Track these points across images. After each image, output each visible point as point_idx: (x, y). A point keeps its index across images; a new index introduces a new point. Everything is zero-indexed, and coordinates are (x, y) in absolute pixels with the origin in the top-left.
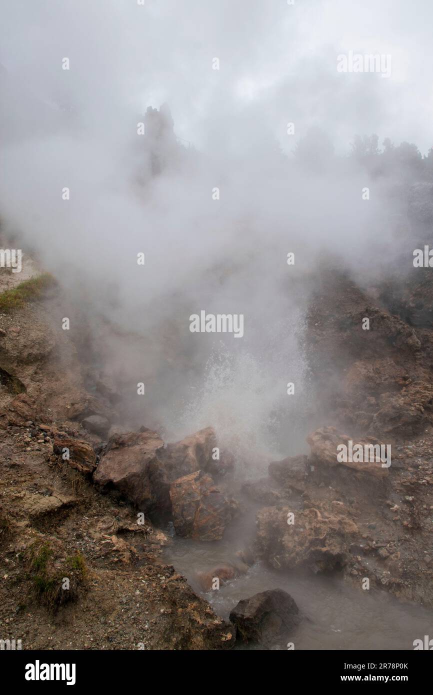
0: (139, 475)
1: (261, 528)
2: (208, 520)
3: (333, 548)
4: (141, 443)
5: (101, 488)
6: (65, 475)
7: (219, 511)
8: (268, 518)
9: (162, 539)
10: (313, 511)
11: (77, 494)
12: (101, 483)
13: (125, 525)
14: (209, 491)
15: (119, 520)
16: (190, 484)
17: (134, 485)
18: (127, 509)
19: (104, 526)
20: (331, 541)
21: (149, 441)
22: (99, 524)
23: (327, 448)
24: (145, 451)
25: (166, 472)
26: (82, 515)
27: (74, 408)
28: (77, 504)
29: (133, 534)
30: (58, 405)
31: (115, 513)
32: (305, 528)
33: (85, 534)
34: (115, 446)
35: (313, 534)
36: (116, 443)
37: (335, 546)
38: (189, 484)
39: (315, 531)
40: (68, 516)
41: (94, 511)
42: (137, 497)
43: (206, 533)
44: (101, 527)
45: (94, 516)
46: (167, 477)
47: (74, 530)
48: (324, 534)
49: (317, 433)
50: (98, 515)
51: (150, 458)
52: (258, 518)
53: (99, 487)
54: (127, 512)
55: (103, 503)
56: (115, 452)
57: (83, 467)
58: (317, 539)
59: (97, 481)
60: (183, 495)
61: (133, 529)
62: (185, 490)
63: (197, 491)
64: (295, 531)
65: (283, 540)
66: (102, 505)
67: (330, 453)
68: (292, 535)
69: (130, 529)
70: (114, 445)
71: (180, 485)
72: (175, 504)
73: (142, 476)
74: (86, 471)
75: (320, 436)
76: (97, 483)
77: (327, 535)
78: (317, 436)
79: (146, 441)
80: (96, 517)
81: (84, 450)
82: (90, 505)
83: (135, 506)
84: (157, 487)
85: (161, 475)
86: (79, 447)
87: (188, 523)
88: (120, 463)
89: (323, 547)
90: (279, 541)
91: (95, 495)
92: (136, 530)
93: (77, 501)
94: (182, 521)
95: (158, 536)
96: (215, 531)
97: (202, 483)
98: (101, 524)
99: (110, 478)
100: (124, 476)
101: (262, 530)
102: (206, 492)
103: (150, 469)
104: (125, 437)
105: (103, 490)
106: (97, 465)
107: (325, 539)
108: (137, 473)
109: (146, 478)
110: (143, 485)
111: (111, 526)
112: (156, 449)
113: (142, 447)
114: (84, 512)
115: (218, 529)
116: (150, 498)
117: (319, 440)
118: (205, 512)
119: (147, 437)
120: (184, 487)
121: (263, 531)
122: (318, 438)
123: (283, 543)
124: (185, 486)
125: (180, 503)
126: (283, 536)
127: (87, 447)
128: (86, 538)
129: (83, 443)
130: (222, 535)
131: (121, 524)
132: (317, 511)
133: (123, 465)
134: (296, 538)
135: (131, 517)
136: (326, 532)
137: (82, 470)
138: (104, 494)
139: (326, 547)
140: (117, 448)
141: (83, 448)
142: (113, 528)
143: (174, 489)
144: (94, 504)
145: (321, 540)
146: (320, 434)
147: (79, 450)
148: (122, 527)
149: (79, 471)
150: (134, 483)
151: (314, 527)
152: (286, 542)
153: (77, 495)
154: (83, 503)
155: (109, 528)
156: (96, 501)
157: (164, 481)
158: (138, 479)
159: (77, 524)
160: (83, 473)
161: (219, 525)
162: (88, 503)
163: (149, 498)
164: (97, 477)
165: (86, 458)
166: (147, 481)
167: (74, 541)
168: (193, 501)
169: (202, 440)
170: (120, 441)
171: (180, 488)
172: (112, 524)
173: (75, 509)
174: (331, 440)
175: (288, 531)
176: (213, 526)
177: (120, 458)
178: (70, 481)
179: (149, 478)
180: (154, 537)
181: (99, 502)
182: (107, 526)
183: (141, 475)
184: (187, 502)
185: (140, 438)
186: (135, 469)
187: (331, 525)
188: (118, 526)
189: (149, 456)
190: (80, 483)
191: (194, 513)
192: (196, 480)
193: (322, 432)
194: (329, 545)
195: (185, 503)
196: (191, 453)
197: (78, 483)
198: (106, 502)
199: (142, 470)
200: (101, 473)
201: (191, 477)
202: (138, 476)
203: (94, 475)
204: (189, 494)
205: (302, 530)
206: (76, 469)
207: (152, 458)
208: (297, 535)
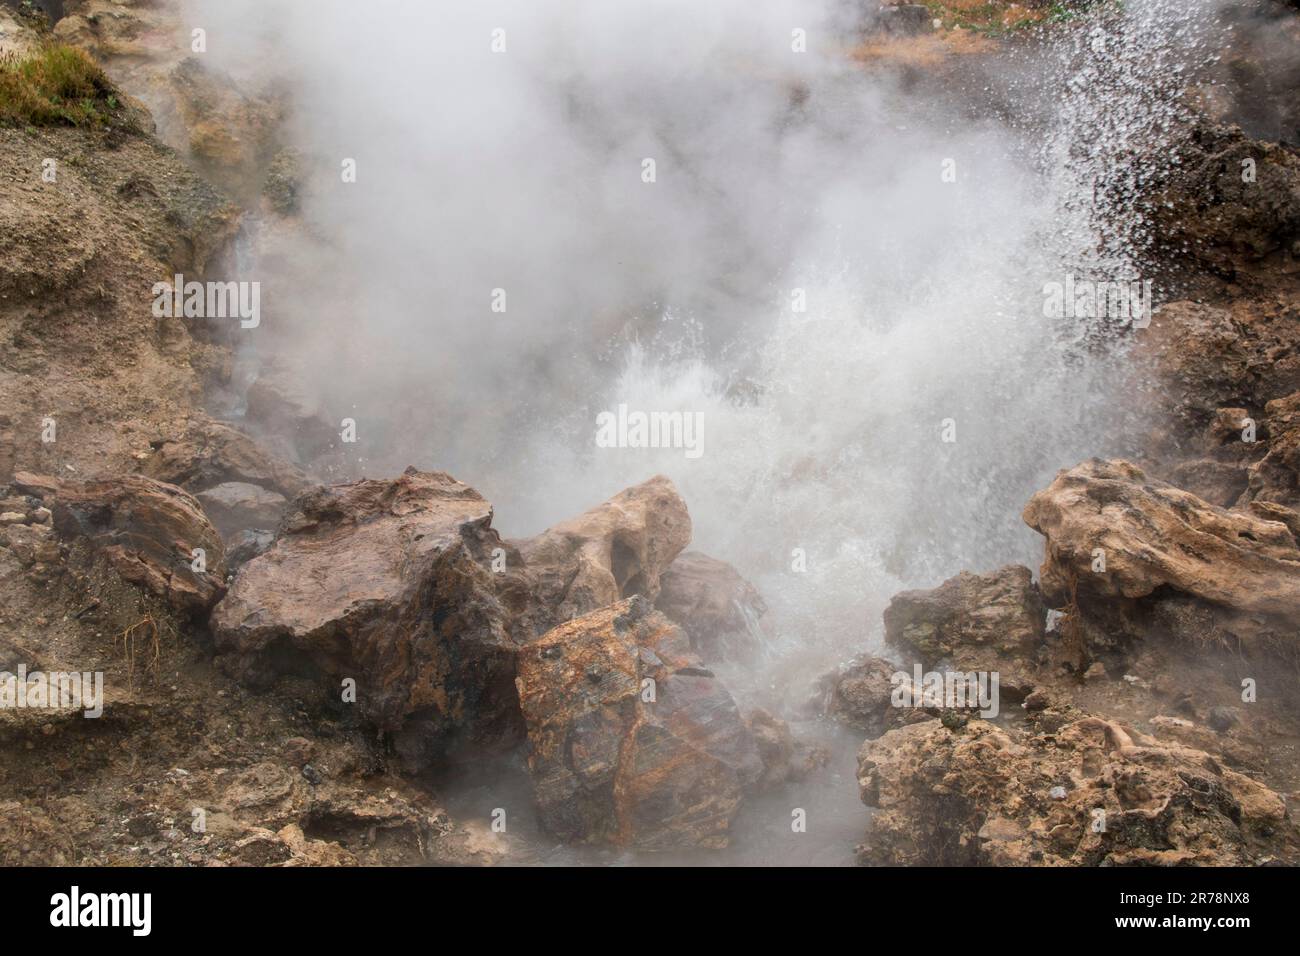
0: (396, 608)
1: (884, 800)
2: (675, 769)
3: (1207, 852)
4: (405, 511)
5: (245, 663)
6: (95, 607)
7: (716, 737)
8: (913, 763)
9: (488, 848)
10: (1098, 726)
11: (146, 683)
12: (244, 644)
13: (337, 798)
14: (670, 669)
15: (313, 780)
16: (600, 641)
17: (374, 651)
18: (347, 746)
19: (253, 796)
20: (1195, 828)
21: (434, 501)
22: (230, 791)
23: (1112, 527)
24: (419, 532)
25: (503, 610)
26: (166, 762)
27: (163, 455)
28: (146, 721)
29: (372, 835)
30: (105, 454)
31: (299, 754)
32: (1070, 785)
33: (169, 821)
34: (304, 523)
35: (1116, 800)
36: (308, 513)
37: (1213, 845)
38: (595, 642)
39: (1118, 791)
40: (106, 763)
41: (216, 749)
42: (388, 701)
43: (665, 825)
44: (239, 798)
45: (212, 766)
46: (507, 629)
47: (123, 807)
48: (1162, 797)
49: (1069, 482)
50: (229, 765)
51: (437, 549)
52: (873, 765)
53: (235, 661)
54: (348, 759)
55: (251, 723)
56: (303, 543)
57: (169, 578)
58: (1133, 820)
59: (227, 633)
60: (568, 686)
61: (372, 813)
62: (579, 666)
63: (626, 664)
64: (1030, 800)
65: (983, 833)
66: (247, 728)
67: (1126, 543)
68: (1020, 815)
69: (358, 812)
70: (299, 519)
71: (556, 652)
72: (537, 724)
73: (407, 616)
74: (184, 593)
75: (1083, 489)
76: (229, 644)
77: (1175, 800)
78: (1069, 491)
79: (420, 503)
80: (219, 771)
81: (177, 515)
82: (200, 726)
83: (380, 736)
84: (466, 662)
85: (482, 618)
86: (156, 501)
87: (590, 786)
88: (318, 574)
89: (1164, 850)
90: (963, 842)
91: (221, 693)
92: (384, 819)
93: (146, 707)
94: (568, 780)
95: (472, 841)
96: (703, 814)
97: (643, 640)
98: (241, 789)
99: (279, 622)
100: (338, 613)
101: (890, 806)
102: (662, 671)
103: (439, 592)
104: (344, 495)
105: (251, 672)
106: (231, 582)
107: (1168, 817)
108: (388, 603)
109: (423, 623)
110: (410, 652)
111: (282, 798)
112: (459, 522)
113: (407, 522)
114: (172, 755)
115: (713, 806)
116: (440, 704)
117: (1077, 503)
118: (660, 740)
119: (426, 490)
120: (574, 657)
121: (894, 812)
122: (1077, 498)
123: (985, 846)
124: (577, 653)
125: (558, 720)
126: (980, 821)
127: (187, 508)
128: (172, 834)
129: (172, 493)
130: (728, 832)
131: (323, 796)
132: (1111, 723)
133: (332, 581)
134: (1038, 825)
135: (363, 777)
136: (1168, 793)
137: (167, 589)
138: (255, 689)
139: (1173, 847)
140: (310, 531)
141: (169, 505)
142: (288, 804)
143: (533, 669)
144: (214, 723)
145: (1151, 821)
146: (1081, 481)
147: (152, 511)
148: (327, 805)
149: (154, 594)
150: (375, 643)
151: (1115, 774)
152: (997, 842)
153: (143, 684)
154: (170, 718)
155: (272, 804)
156: (225, 712)
157: (494, 637)
158: (392, 626)
159: (139, 790)
160: (168, 602)
161: (717, 791)
162: (189, 720)
163: (436, 705)
164: (228, 619)
165: (181, 543)
166: (425, 635)
167: (120, 842)
168: (608, 704)
169: (635, 519)
170: (325, 502)
171: (559, 663)
172: (286, 788)
173: (136, 737)
174: (1126, 502)
175: (997, 800)
176: (692, 797)
177: (321, 558)
178: (114, 628)
179: (437, 628)
180: (455, 843)
181: (237, 716)
182: (262, 794)
183: (402, 611)
184: (588, 710)
185: (401, 491)
186: (379, 589)
187: (1182, 769)
188: (309, 799)
189: (434, 543)
190: (156, 642)
191: (615, 748)
192: (619, 625)
193: (1088, 477)
194: (1188, 842)
195: (577, 715)
196: (594, 558)
197: (149, 637)
198: (265, 717)
199: (407, 592)
200: (245, 606)
201: (598, 620)
202: (393, 614)
203: (217, 616)
204: (595, 680)
205: (1060, 791)
206: (142, 583)
207: (444, 548)
208: (1042, 811)
